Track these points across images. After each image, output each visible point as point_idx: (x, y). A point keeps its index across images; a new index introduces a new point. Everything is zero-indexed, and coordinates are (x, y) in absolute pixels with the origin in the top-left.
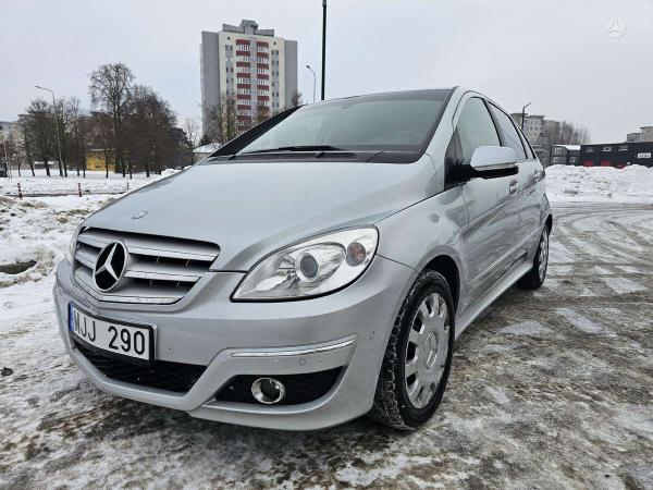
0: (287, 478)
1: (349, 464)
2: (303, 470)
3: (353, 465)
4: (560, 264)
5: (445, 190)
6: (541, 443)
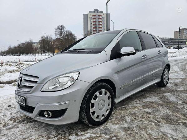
0: (56, 137)
1: (74, 135)
2: (62, 135)
3: (75, 135)
4: (178, 79)
5: (110, 60)
6: (131, 133)
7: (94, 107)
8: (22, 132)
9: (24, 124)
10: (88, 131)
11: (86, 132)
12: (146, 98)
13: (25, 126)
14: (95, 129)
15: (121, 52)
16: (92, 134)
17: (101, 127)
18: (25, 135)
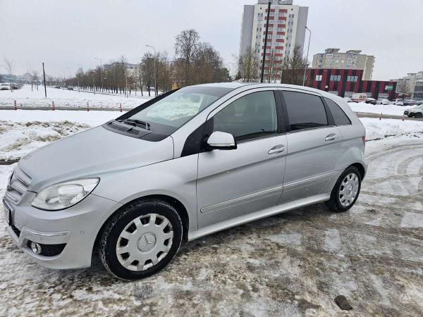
0: (53, 287)
1: (85, 289)
2: (63, 287)
3: (87, 290)
5: (181, 156)
6: (183, 305)
7: (127, 246)
8: (4, 269)
9: (17, 254)
10: (114, 286)
11: (108, 287)
12: (277, 233)
13: (16, 257)
14: (127, 285)
15: (208, 142)
16: (115, 292)
17: (140, 284)
18: (6, 275)
